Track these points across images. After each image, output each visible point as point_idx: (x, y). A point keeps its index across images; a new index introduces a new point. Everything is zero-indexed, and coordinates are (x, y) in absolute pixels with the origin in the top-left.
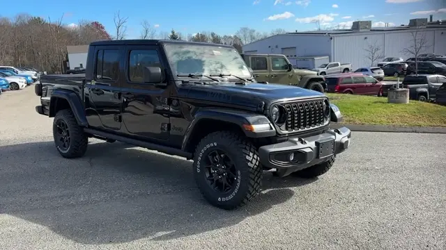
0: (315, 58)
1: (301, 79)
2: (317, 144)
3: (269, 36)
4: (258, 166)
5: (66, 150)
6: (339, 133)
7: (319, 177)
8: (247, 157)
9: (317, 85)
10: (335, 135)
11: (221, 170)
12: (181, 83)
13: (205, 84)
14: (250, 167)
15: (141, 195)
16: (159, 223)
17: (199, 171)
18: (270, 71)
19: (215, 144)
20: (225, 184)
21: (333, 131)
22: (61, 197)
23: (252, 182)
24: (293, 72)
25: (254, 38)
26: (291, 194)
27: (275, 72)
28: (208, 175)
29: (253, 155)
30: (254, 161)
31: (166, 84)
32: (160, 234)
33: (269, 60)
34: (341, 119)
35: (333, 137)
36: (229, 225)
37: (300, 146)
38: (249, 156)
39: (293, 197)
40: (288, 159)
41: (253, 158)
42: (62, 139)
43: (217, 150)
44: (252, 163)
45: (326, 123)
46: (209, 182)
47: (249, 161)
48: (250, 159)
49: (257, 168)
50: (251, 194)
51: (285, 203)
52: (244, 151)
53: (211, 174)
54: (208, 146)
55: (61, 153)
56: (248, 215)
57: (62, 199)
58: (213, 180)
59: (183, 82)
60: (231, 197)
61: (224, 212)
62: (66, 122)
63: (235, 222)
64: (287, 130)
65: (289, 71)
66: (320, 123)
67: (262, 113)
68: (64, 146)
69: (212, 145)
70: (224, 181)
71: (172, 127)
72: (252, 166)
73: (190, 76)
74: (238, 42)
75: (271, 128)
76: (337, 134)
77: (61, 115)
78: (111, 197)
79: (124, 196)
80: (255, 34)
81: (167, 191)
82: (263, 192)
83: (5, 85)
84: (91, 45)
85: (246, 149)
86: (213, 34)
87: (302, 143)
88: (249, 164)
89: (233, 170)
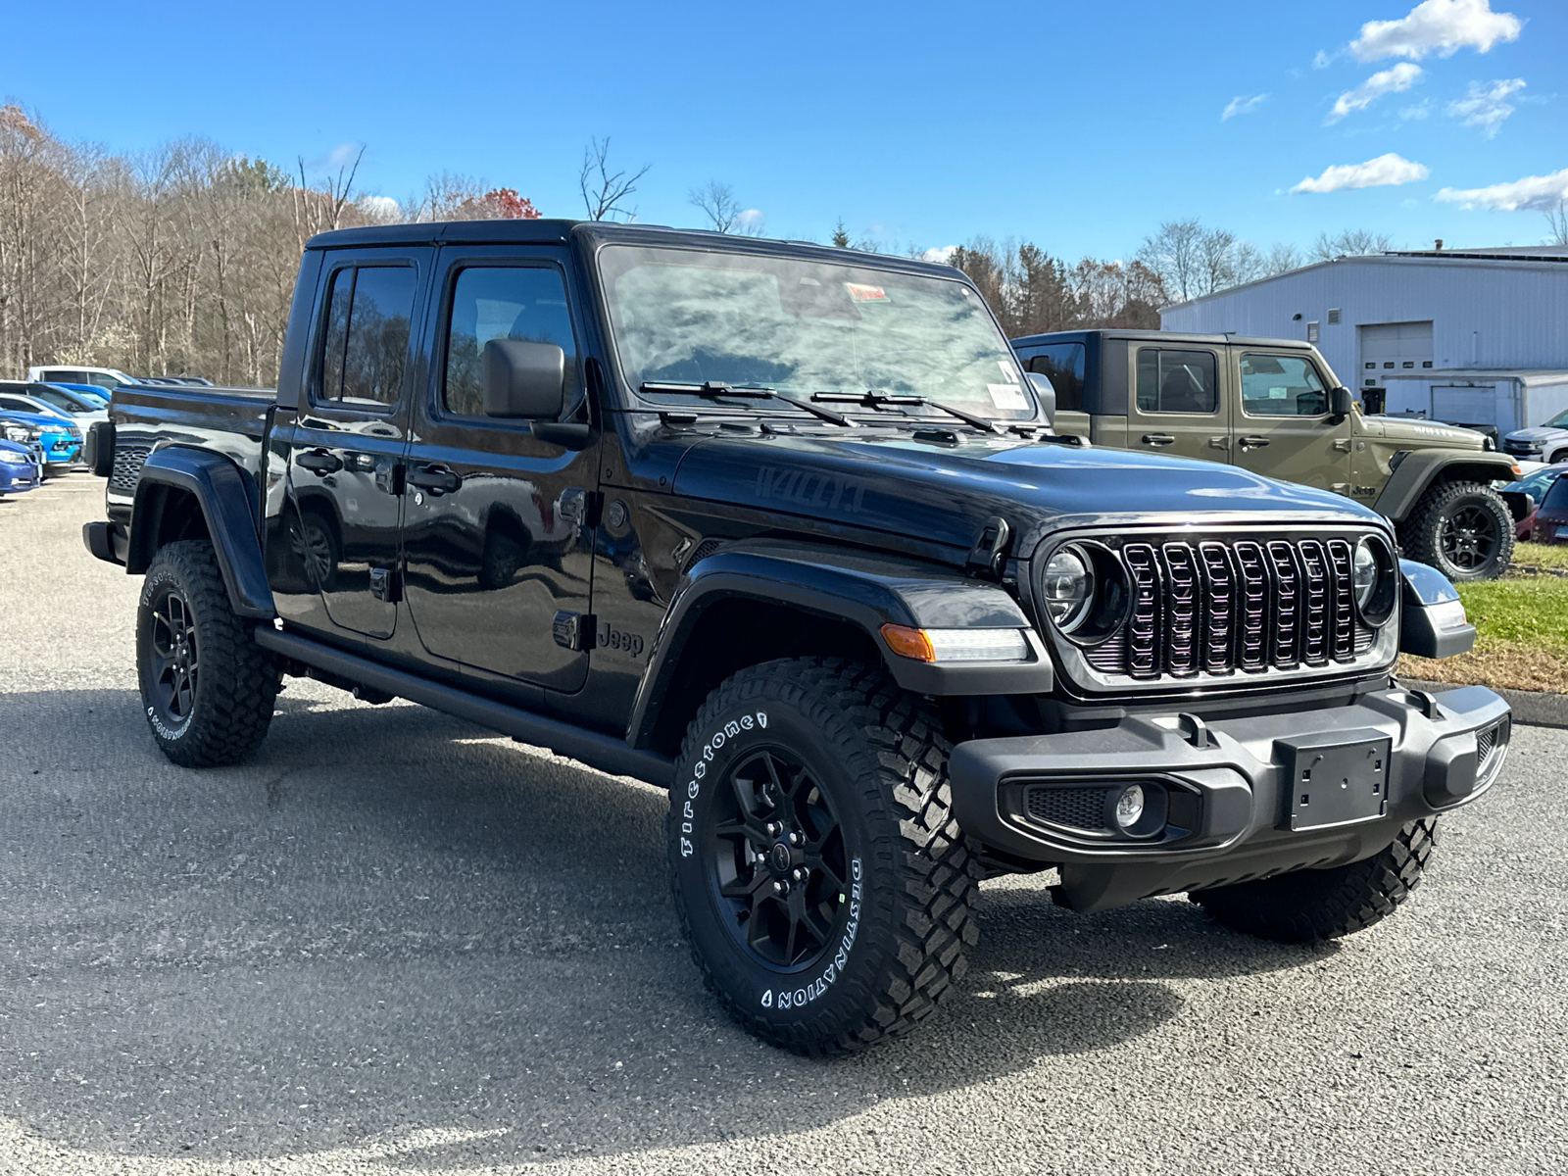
0: (1530, 380)
1: (1395, 465)
2: (1283, 753)
3: (1305, 263)
4: (957, 844)
5: (178, 725)
6: (1427, 710)
7: (1345, 940)
8: (901, 793)
9: (1481, 501)
10: (1403, 722)
11: (784, 853)
12: (655, 423)
13: (766, 431)
14: (912, 845)
15: (427, 949)
16: (449, 1088)
17: (687, 851)
18: (1233, 420)
19: (763, 721)
20: (800, 924)
21: (1398, 697)
22: (71, 932)
23: (919, 923)
24: (1356, 429)
25: (1227, 275)
26: (1163, 1008)
27: (1254, 426)
28: (727, 872)
29: (936, 788)
30: (936, 817)
31: (584, 428)
32: (428, 1137)
33: (1232, 363)
34: (1461, 643)
35: (1392, 729)
36: (782, 1127)
37: (1178, 754)
38: (911, 785)
39: (1169, 1027)
40: (1105, 819)
41: (934, 798)
42: (169, 676)
43: (770, 749)
44: (920, 820)
45: (1370, 657)
46: (728, 909)
47: (907, 813)
48: (915, 803)
49: (948, 852)
50: (911, 982)
51: (1115, 1052)
52: (884, 758)
53: (744, 871)
54: (732, 729)
55: (158, 737)
56: (898, 1091)
57: (71, 942)
58: (748, 900)
59: (663, 416)
60: (817, 990)
61: (780, 1066)
62: (185, 597)
63: (814, 1117)
64: (1127, 670)
65: (1332, 422)
66: (1329, 650)
67: (990, 577)
68: (175, 707)
69: (748, 722)
70: (797, 910)
71: (600, 630)
72: (922, 838)
73: (709, 394)
74: (1149, 291)
75: (1031, 655)
76: (1414, 714)
77: (168, 565)
78: (288, 951)
79: (352, 949)
80: (1230, 255)
81: (557, 941)
82: (1022, 990)
83: (64, 445)
84: (310, 249)
85: (897, 748)
86: (1028, 255)
87: (1193, 741)
88: (907, 827)
89: (832, 854)
